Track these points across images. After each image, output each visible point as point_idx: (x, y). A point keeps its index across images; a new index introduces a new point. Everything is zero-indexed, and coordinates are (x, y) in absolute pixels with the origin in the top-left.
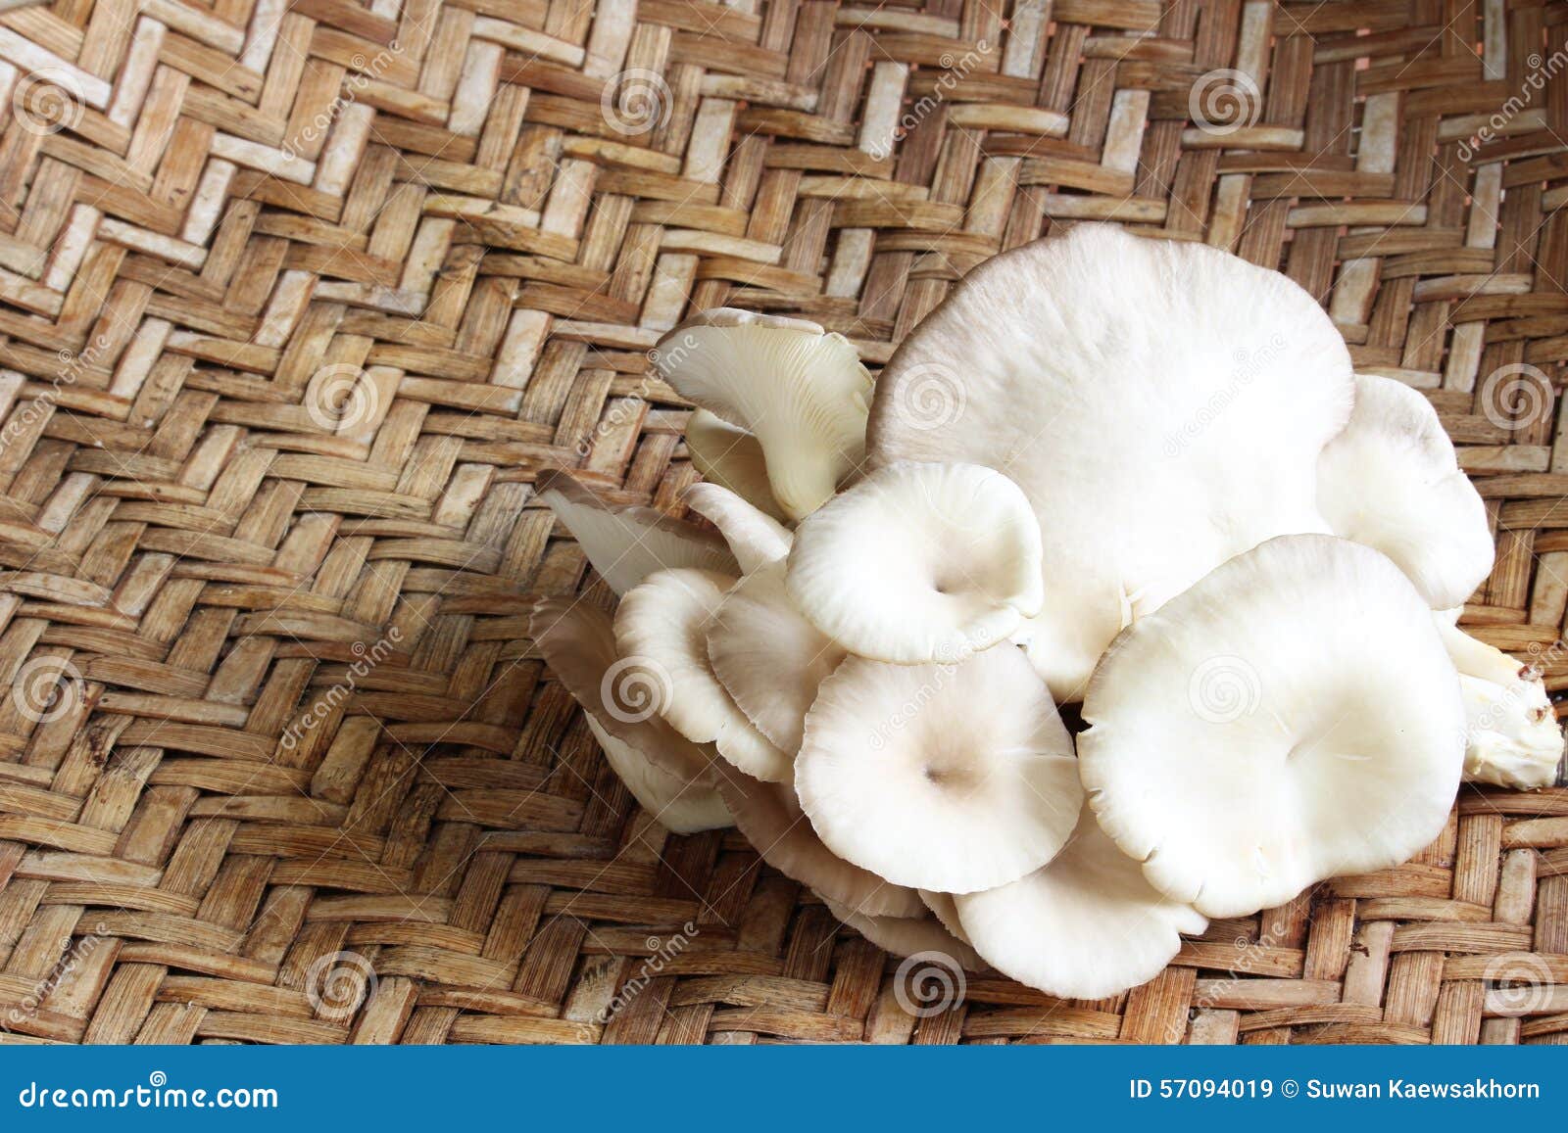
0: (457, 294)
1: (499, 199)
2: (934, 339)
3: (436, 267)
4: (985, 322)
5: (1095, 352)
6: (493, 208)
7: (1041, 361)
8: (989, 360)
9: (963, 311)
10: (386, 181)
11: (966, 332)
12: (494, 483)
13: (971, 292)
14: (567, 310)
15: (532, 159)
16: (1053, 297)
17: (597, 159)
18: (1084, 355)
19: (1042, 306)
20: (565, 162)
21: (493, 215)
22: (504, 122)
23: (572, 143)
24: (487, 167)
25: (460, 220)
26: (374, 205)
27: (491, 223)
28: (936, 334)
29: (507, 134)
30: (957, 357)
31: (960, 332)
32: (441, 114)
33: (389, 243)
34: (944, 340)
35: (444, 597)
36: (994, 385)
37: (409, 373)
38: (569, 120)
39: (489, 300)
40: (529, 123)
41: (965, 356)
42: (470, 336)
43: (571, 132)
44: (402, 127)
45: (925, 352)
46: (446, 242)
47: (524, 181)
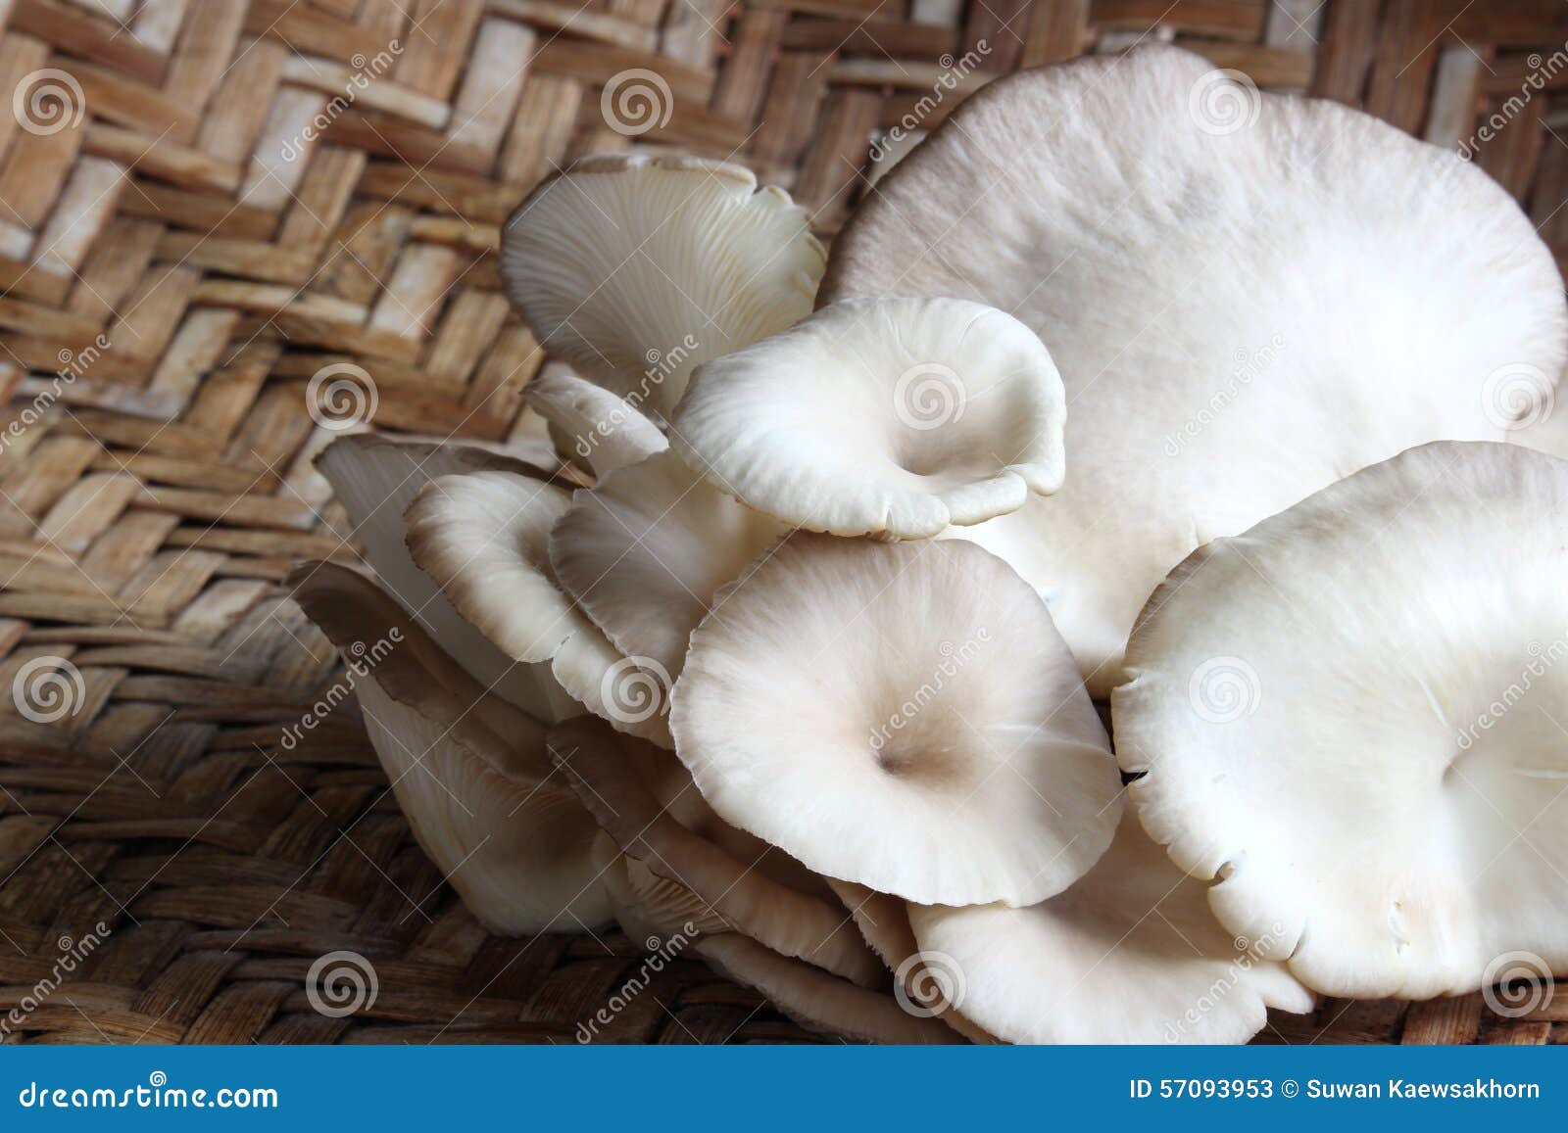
0: (235, 399)
1: (307, 288)
2: (921, 182)
3: (204, 365)
4: (999, 161)
5: (1167, 215)
6: (299, 298)
7: (1084, 224)
8: (1005, 219)
9: (967, 143)
10: (141, 259)
11: (971, 175)
12: (265, 598)
13: (981, 115)
14: (399, 420)
15: (362, 240)
16: (1105, 136)
17: (459, 246)
18: (1150, 216)
19: (1088, 146)
20: (411, 250)
21: (300, 309)
22: (321, 195)
23: (424, 225)
24: (292, 248)
25: (249, 312)
26: (119, 290)
27: (292, 316)
28: (925, 175)
29: (324, 210)
30: (957, 213)
31: (959, 173)
32: (228, 180)
33: (136, 334)
34: (935, 183)
35: (175, 706)
36: (1008, 253)
37: (152, 482)
38: (420, 195)
39: (280, 406)
40: (361, 197)
41: (968, 210)
42: (249, 447)
43: (425, 210)
44: (168, 195)
45: (907, 201)
46: (222, 338)
47: (348, 269)
